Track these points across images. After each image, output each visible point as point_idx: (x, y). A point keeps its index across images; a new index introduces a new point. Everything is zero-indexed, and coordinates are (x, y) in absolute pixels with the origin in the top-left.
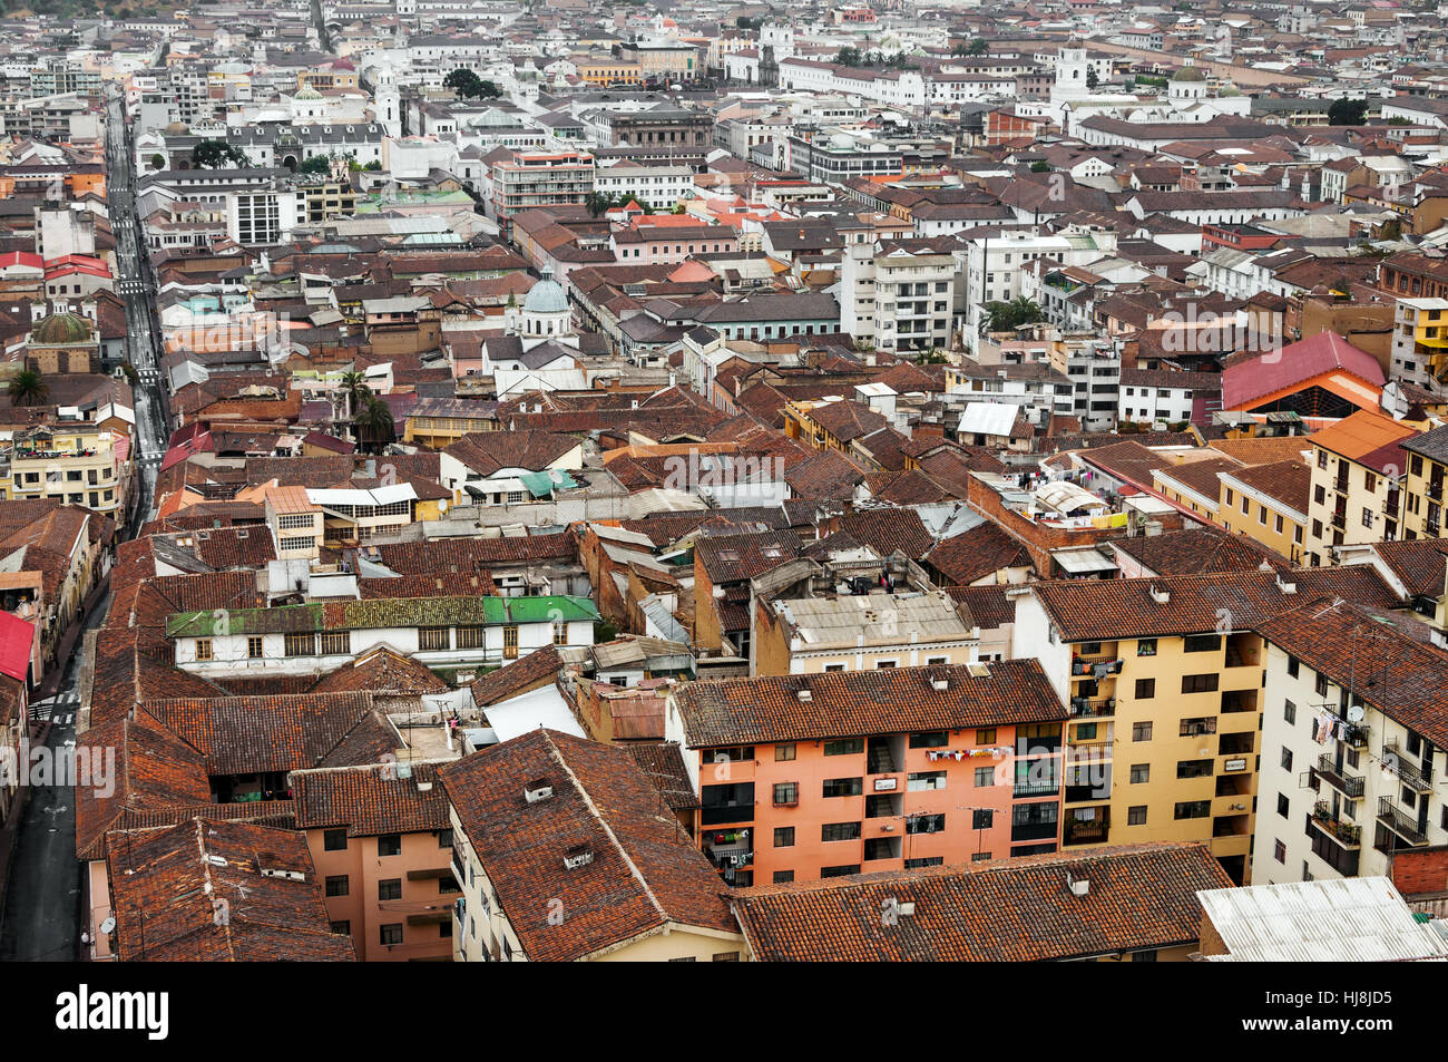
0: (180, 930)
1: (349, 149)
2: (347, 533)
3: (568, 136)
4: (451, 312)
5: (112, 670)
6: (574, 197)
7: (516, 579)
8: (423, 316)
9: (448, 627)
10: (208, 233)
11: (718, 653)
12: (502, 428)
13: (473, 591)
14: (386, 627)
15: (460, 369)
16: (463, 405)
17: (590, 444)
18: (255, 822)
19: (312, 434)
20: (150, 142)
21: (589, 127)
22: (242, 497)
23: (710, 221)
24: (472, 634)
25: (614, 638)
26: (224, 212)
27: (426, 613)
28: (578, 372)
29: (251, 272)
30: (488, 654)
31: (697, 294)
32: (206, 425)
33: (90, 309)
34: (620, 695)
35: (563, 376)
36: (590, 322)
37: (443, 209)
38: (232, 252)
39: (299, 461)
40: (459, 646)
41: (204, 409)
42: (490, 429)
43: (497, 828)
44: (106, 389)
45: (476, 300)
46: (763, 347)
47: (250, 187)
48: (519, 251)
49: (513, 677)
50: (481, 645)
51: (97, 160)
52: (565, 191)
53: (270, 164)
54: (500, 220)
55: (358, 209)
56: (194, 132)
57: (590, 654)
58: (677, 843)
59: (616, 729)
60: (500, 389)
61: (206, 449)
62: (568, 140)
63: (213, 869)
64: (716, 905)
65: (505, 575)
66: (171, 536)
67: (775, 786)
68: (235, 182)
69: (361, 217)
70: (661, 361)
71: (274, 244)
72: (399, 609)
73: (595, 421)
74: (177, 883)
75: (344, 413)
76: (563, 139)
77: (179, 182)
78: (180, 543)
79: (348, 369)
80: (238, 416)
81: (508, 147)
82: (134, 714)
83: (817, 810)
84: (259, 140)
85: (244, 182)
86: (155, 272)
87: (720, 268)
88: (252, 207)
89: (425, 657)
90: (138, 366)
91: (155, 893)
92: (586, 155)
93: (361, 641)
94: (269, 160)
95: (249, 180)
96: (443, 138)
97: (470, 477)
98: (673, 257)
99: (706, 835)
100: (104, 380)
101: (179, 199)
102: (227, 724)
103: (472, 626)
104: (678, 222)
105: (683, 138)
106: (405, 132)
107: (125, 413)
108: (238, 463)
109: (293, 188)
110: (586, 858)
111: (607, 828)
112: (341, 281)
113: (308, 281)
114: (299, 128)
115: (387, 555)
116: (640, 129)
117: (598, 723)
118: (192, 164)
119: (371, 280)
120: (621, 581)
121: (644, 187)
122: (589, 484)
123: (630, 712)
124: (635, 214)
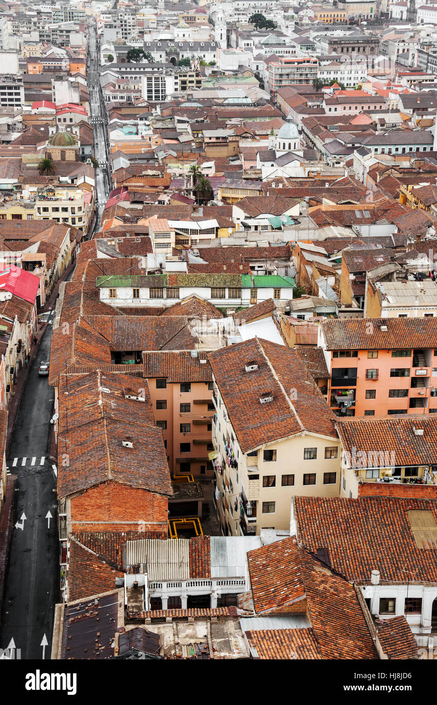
0: (86, 420)
1: (201, 54)
2: (186, 242)
3: (307, 49)
4: (244, 137)
5: (71, 300)
6: (307, 81)
7: (262, 267)
8: (230, 139)
9: (225, 288)
10: (133, 95)
11: (350, 306)
12: (264, 194)
13: (240, 272)
14: (196, 287)
15: (247, 165)
16: (246, 183)
17: (304, 204)
18: (126, 374)
19: (174, 194)
20: (108, 48)
21: (318, 45)
22: (141, 222)
23: (373, 93)
24: (236, 291)
25: (300, 297)
26: (140, 85)
27: (215, 281)
28: (302, 168)
29: (152, 115)
30: (243, 301)
31: (363, 131)
32: (126, 188)
33: (76, 130)
34: (300, 323)
35: (295, 170)
36: (310, 144)
37: (244, 86)
38: (143, 105)
39: (167, 207)
40: (230, 297)
41: (126, 181)
42: (258, 195)
43: (231, 382)
44: (82, 169)
45: (256, 131)
46: (393, 158)
47: (153, 73)
48: (279, 108)
49: (253, 313)
50: (240, 297)
51: (82, 56)
52: (303, 77)
53: (164, 61)
54: (271, 92)
55: (204, 85)
56: (128, 44)
57: (289, 303)
58: (314, 394)
59: (296, 340)
60: (264, 176)
61: (126, 199)
62: (307, 51)
63: (104, 394)
64: (329, 424)
65: (256, 265)
66: (105, 240)
67: (367, 370)
68: (147, 70)
69: (205, 89)
70: (342, 164)
71: (163, 101)
72: (203, 279)
73: (307, 192)
74: (87, 399)
75: (190, 185)
76: (304, 50)
77: (120, 69)
78: (109, 243)
79: (194, 164)
80: (141, 184)
81: (278, 55)
82: (79, 321)
83: (387, 383)
84: (159, 49)
85: (150, 70)
86: (108, 113)
87: (376, 117)
88: (153, 83)
89: (214, 301)
90: (98, 159)
91: (77, 403)
92: (315, 59)
93: (185, 293)
94: (163, 60)
95: (153, 69)
96: (246, 49)
97: (246, 218)
98: (353, 112)
99: (333, 391)
100: (81, 165)
101: (120, 77)
102: (121, 328)
103: (236, 288)
104: (358, 94)
105: (364, 50)
106: (229, 45)
107: (90, 181)
108: (140, 207)
109: (173, 73)
110: (270, 399)
111: (281, 385)
112: (194, 121)
113: (178, 120)
114: (178, 43)
115: (203, 253)
116: (343, 45)
117: (289, 336)
118: (127, 60)
119: (208, 121)
120: (309, 269)
121: (342, 76)
122: (300, 223)
123: (303, 332)
124: (336, 89)
